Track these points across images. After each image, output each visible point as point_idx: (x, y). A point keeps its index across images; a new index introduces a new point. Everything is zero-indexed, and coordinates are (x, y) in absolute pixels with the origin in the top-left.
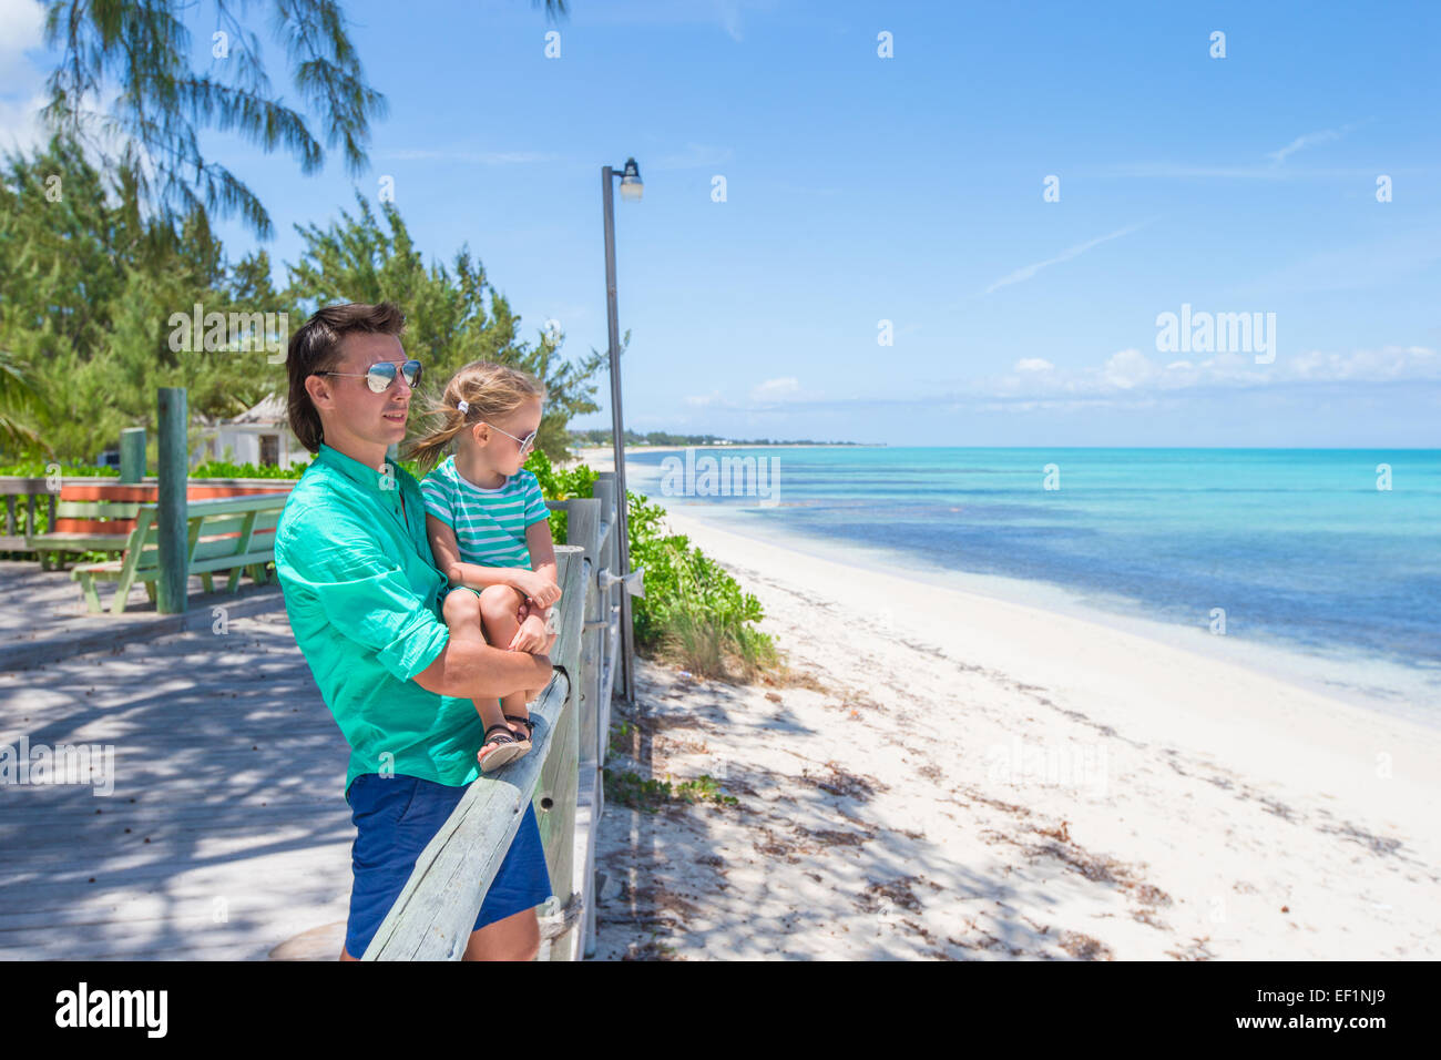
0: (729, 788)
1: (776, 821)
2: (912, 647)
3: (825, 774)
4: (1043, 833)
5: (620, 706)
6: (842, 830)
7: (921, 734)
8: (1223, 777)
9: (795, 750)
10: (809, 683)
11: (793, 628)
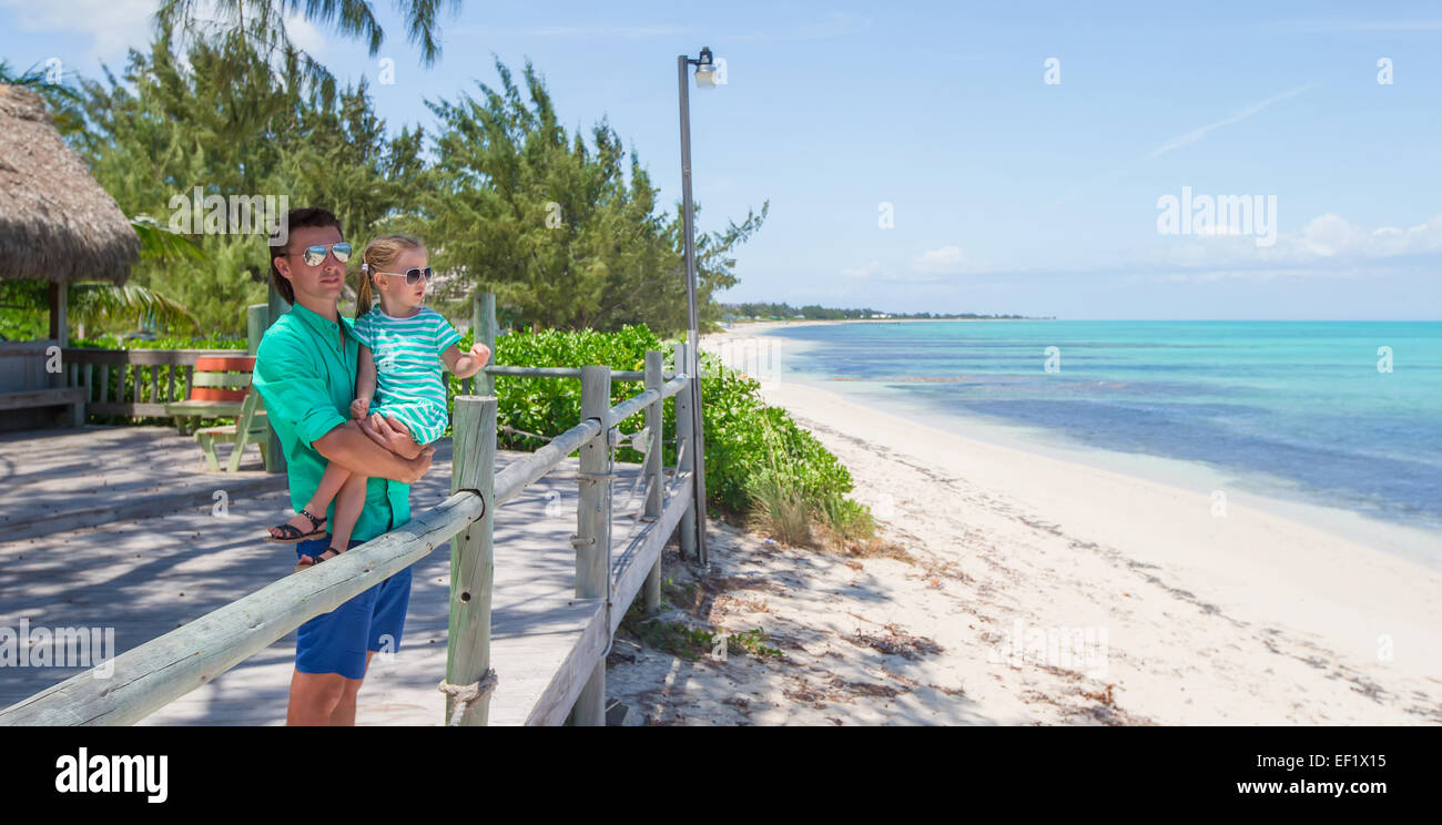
0: (778, 643)
1: (816, 673)
2: (1028, 523)
3: (882, 634)
4: (1089, 696)
5: (692, 568)
6: (880, 683)
7: (999, 604)
8: (1318, 656)
9: (858, 613)
10: (897, 553)
11: (905, 502)
